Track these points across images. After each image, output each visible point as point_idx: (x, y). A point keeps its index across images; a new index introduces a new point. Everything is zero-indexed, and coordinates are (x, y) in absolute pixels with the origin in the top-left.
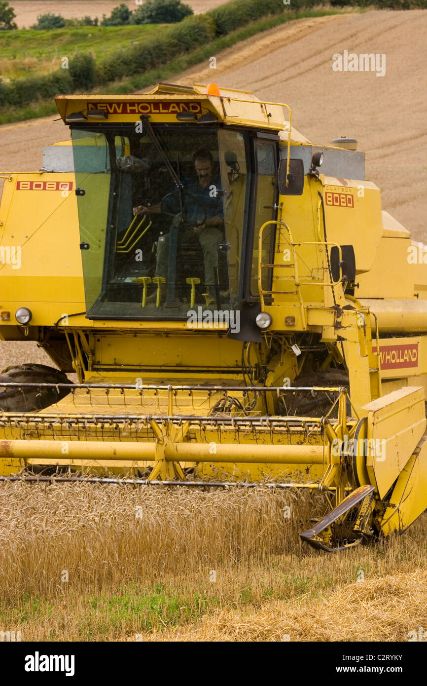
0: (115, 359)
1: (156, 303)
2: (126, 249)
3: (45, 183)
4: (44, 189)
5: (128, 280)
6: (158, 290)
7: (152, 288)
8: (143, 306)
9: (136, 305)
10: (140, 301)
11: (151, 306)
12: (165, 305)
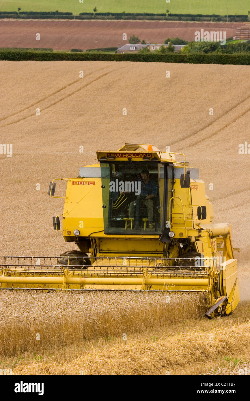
0: (108, 249)
1: (131, 228)
2: (117, 207)
3: (84, 182)
4: (84, 184)
5: (119, 219)
6: (132, 223)
7: (129, 222)
8: (126, 229)
9: (123, 229)
10: (124, 227)
11: (129, 229)
12: (134, 229)
